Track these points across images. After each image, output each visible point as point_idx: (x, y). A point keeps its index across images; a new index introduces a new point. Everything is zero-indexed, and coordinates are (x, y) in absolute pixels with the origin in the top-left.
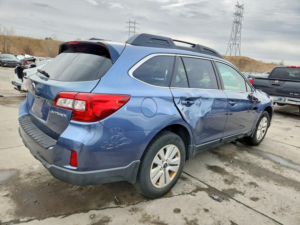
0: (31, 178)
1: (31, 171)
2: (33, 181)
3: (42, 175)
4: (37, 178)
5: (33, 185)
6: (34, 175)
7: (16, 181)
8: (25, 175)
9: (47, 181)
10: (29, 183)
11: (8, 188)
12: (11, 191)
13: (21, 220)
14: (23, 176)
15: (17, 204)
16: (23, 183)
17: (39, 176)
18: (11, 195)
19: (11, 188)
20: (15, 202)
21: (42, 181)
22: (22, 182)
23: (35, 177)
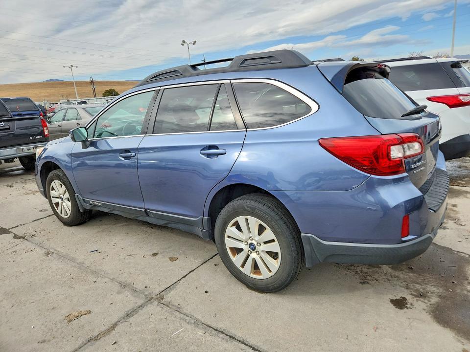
0: (424, 289)
1: (415, 299)
2: (426, 282)
3: (405, 284)
4: (418, 283)
5: (430, 278)
6: (417, 290)
7: (449, 296)
8: (429, 297)
9: (408, 272)
10: (433, 284)
11: (465, 292)
12: (464, 286)
13: (467, 256)
14: (433, 298)
15: (465, 269)
16: (441, 287)
17: (411, 285)
18: (467, 282)
19: (462, 290)
20: (465, 271)
21: (414, 276)
22: (441, 290)
23: (418, 286)
